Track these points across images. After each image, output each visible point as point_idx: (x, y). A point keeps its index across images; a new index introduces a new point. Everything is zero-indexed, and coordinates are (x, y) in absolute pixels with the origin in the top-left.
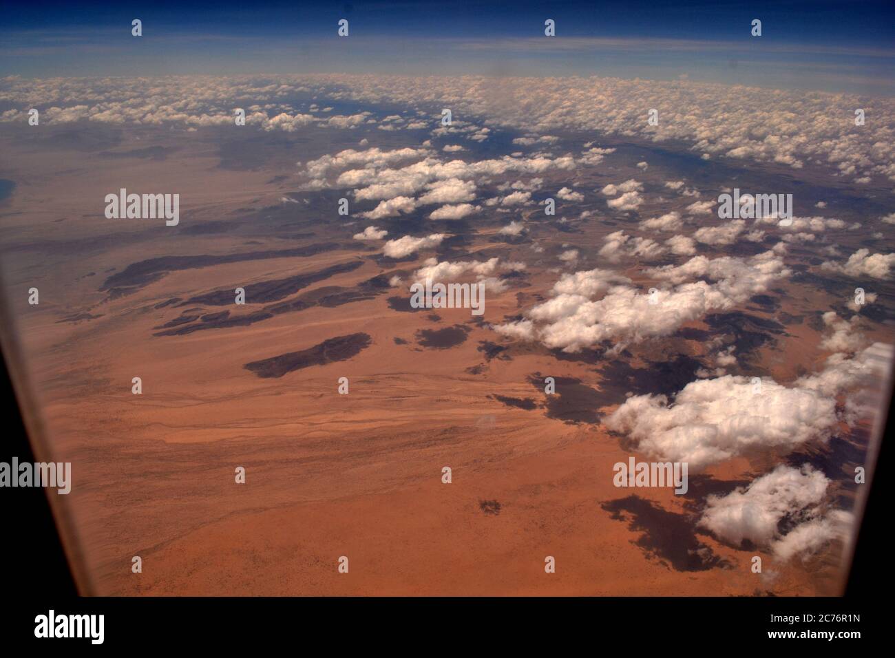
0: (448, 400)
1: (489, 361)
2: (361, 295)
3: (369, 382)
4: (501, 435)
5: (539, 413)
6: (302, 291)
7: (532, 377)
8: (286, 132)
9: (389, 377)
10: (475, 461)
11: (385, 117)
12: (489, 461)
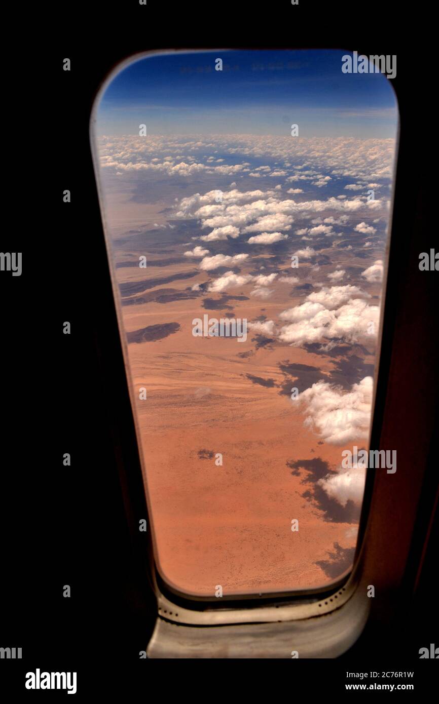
0: (215, 375)
1: (257, 349)
2: (187, 296)
3: (164, 357)
4: (241, 403)
5: (275, 390)
6: (148, 291)
7: (282, 363)
8: (183, 177)
9: (180, 355)
10: (213, 420)
11: (258, 166)
12: (223, 421)
